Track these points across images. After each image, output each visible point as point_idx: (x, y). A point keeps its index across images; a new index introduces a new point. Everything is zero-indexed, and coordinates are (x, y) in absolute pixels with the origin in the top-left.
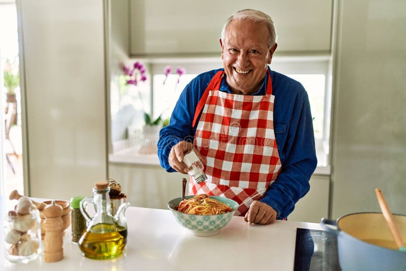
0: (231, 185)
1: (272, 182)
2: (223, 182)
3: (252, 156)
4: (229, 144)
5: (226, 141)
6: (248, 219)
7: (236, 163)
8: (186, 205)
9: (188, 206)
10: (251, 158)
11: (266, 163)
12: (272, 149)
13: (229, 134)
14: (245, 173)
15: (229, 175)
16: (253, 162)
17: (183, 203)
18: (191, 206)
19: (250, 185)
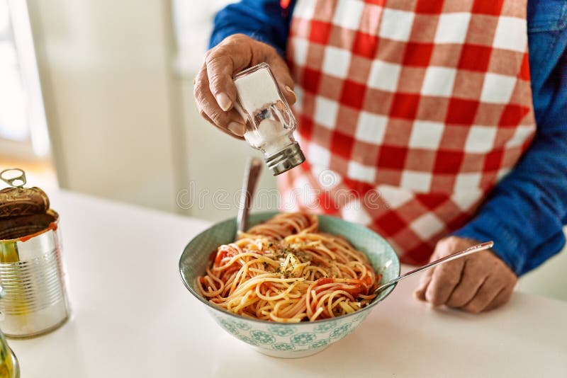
0: (379, 181)
1: (502, 173)
2: (359, 171)
3: (446, 104)
4: (378, 66)
5: (372, 55)
6: (429, 296)
7: (399, 122)
8: (232, 260)
9: (237, 266)
10: (444, 111)
11: (487, 123)
12: (511, 81)
13: (383, 34)
14: (421, 152)
15: (375, 155)
16: (450, 120)
17: (225, 254)
18: (244, 269)
19: (433, 184)
